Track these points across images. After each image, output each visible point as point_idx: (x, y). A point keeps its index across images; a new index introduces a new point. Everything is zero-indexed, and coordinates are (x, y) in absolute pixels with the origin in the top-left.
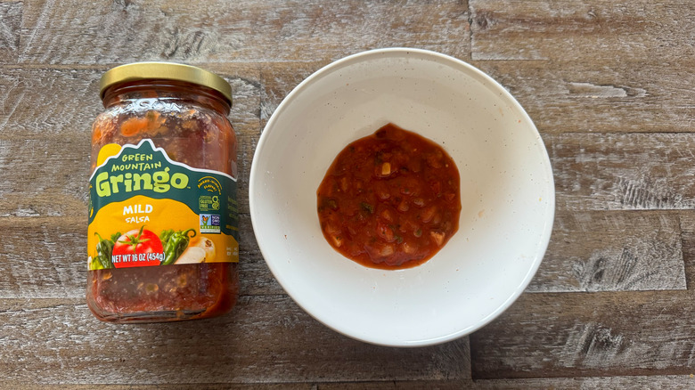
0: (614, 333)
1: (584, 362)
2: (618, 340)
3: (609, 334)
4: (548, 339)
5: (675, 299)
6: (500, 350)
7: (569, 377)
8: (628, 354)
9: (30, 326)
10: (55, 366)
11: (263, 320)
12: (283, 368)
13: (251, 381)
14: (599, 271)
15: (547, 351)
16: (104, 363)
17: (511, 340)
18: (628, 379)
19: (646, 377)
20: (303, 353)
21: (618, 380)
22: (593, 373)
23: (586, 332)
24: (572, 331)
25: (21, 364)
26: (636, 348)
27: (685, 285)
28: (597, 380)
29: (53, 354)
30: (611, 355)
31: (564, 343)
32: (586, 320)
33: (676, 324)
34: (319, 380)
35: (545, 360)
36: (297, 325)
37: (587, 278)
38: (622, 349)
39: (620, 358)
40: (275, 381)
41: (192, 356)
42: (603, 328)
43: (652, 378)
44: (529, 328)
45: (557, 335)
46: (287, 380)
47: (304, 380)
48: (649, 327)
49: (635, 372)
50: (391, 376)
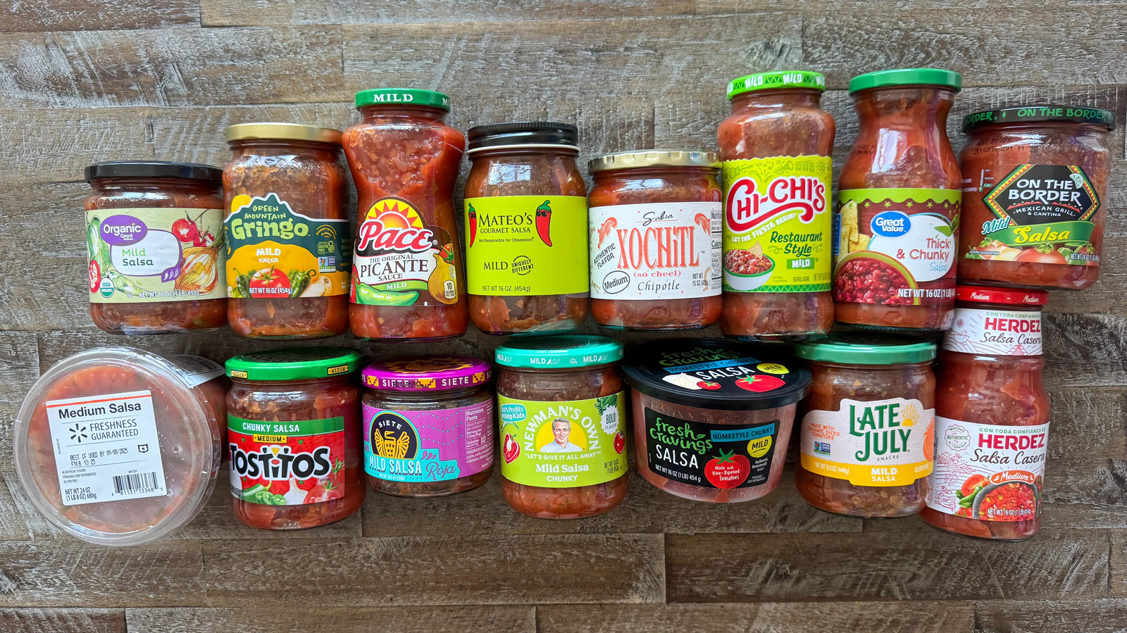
0: (792, 568)
1: (764, 591)
2: (796, 573)
3: (788, 569)
4: (733, 572)
5: (850, 540)
6: (691, 580)
7: (750, 602)
8: (803, 584)
9: (290, 561)
10: (315, 593)
11: (489, 554)
12: (507, 593)
13: (481, 603)
14: (783, 515)
15: (732, 582)
16: (357, 590)
17: (701, 572)
18: (801, 605)
19: (816, 603)
20: (524, 581)
21: (791, 605)
22: (769, 599)
23: (767, 567)
24: (755, 565)
25: (286, 591)
26: (811, 580)
27: (861, 528)
28: (774, 605)
29: (313, 583)
30: (788, 585)
31: (747, 574)
32: (768, 556)
33: (849, 561)
34: (538, 603)
35: (729, 588)
36: (518, 559)
37: (773, 521)
38: (798, 580)
39: (795, 588)
40: (501, 603)
41: (430, 584)
42: (783, 563)
43: (821, 604)
44: (717, 563)
45: (742, 568)
46: (510, 602)
47: (525, 603)
48: (824, 563)
49: (807, 599)
50: (597, 600)
